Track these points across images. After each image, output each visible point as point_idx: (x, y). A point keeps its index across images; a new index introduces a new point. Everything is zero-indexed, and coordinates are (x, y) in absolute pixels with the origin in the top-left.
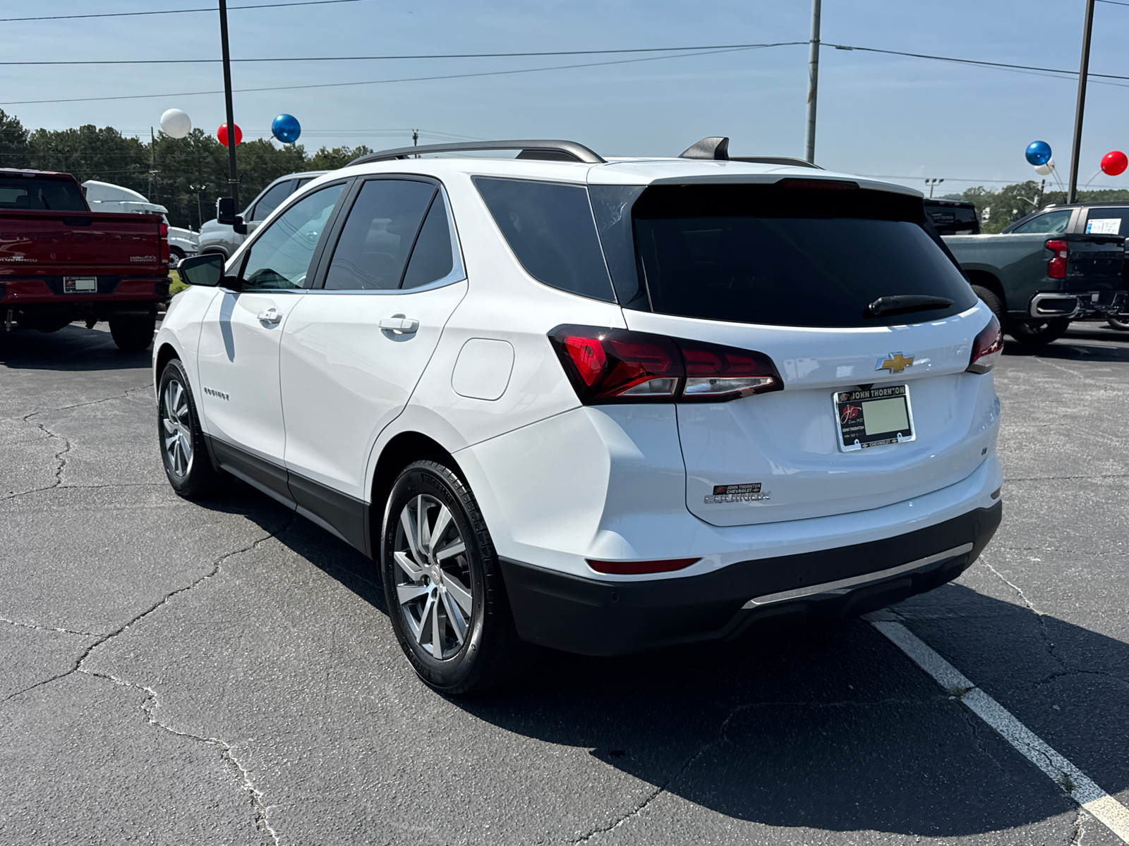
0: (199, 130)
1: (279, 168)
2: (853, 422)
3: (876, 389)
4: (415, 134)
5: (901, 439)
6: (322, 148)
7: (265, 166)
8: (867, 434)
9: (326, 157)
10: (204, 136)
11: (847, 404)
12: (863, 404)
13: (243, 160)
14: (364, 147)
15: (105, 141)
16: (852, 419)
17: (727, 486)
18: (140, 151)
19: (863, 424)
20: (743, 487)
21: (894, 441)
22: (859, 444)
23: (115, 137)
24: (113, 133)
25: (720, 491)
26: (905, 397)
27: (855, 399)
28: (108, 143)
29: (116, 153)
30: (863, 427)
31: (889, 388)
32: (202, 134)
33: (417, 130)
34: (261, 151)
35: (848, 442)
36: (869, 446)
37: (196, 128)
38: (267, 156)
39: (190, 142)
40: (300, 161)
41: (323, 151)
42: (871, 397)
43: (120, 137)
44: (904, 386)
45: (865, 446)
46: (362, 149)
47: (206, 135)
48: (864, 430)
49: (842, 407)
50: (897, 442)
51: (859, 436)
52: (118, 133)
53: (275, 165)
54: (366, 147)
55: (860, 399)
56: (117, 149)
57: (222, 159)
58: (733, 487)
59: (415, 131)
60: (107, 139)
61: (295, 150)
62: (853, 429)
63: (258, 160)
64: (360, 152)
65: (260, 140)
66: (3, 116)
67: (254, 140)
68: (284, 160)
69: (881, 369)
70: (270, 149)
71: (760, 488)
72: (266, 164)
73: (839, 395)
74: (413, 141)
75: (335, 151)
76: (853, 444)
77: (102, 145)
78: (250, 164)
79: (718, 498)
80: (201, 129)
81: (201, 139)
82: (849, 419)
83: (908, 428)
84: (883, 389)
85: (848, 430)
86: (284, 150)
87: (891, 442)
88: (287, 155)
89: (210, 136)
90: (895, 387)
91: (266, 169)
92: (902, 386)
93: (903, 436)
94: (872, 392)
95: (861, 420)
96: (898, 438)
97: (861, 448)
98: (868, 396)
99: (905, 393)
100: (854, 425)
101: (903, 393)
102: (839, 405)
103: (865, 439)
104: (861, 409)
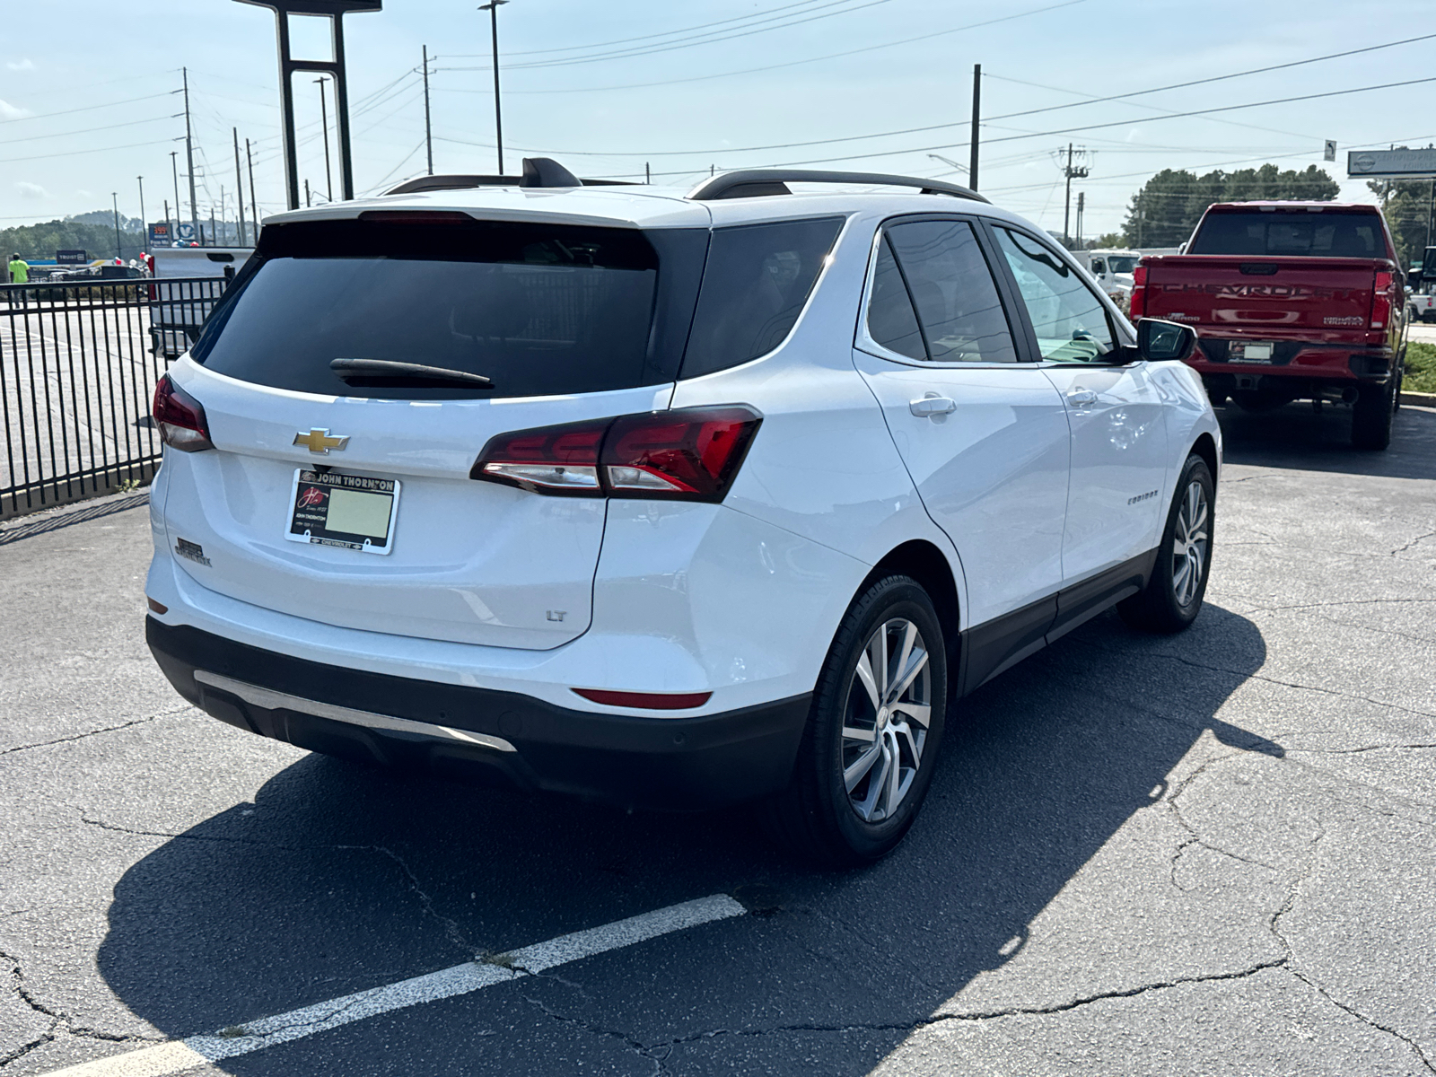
2: (312, 509)
3: (352, 477)
5: (367, 547)
8: (326, 528)
11: (311, 485)
12: (333, 491)
16: (312, 506)
17: (184, 541)
19: (325, 514)
20: (191, 545)
21: (357, 547)
22: (309, 537)
25: (183, 546)
26: (393, 495)
27: (322, 482)
30: (323, 519)
31: (371, 479)
35: (297, 529)
36: (320, 542)
42: (343, 483)
44: (394, 482)
45: (316, 540)
48: (324, 522)
49: (303, 488)
50: (361, 549)
51: (314, 527)
55: (328, 483)
58: (187, 544)
62: (309, 517)
71: (202, 552)
73: (302, 472)
76: (302, 534)
79: (182, 550)
82: (308, 504)
83: (385, 537)
84: (361, 478)
85: (303, 516)
87: (352, 547)
90: (380, 480)
92: (390, 482)
93: (372, 544)
94: (346, 479)
95: (323, 509)
96: (364, 545)
97: (309, 541)
98: (340, 482)
99: (393, 491)
100: (311, 513)
101: (389, 490)
102: (300, 484)
103: (320, 532)
104: (327, 495)
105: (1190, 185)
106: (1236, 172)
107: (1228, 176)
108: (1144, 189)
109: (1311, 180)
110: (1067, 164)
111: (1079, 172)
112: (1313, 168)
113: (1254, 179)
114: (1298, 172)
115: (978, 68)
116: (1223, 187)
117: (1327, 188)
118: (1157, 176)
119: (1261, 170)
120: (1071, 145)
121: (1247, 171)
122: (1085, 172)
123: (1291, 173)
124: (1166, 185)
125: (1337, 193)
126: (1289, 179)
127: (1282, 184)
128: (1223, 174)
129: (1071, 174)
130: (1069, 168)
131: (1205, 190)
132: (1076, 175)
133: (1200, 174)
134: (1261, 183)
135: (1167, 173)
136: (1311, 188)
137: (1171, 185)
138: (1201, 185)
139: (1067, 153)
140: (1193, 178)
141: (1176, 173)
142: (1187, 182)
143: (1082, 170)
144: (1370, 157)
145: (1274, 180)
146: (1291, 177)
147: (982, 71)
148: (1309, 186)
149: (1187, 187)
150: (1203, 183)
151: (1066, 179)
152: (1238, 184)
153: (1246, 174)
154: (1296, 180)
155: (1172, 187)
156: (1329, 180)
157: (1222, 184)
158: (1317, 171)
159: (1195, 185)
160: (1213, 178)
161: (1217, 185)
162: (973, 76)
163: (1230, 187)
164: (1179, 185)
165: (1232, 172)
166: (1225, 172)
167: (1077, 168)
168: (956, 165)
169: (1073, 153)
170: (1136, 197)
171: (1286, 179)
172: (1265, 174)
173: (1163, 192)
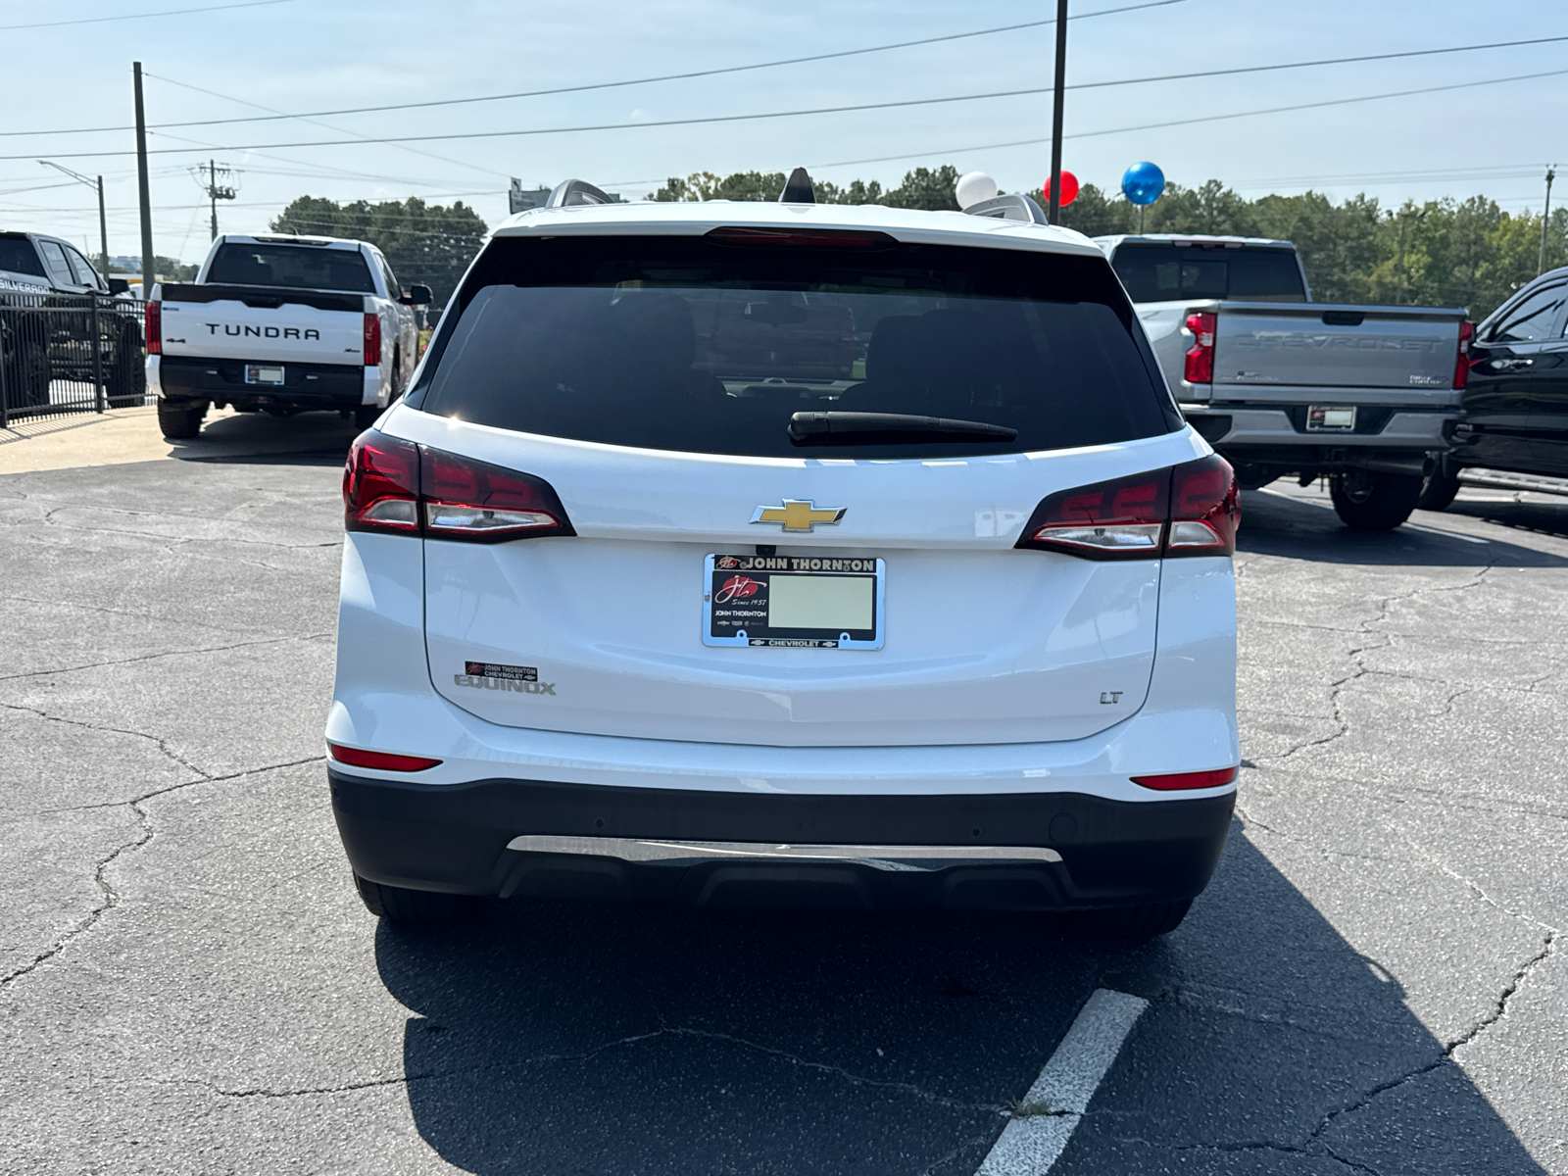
0: (1215, 181)
1: (1333, 236)
2: (742, 603)
3: (804, 559)
4: (1551, 172)
5: (846, 643)
6: (1407, 202)
7: (1310, 234)
8: (770, 626)
9: (1413, 215)
10: (1222, 191)
11: (737, 573)
12: (771, 577)
13: (1278, 224)
14: (1481, 198)
15: (1080, 204)
16: (740, 599)
17: (484, 665)
18: (1128, 217)
19: (766, 608)
20: (507, 670)
21: (829, 644)
22: (745, 639)
23: (1096, 198)
24: (1094, 192)
25: (476, 669)
26: (874, 578)
27: (754, 568)
28: (1085, 207)
29: (1094, 221)
30: (762, 614)
31: (837, 559)
32: (1220, 187)
33: (1555, 166)
34: (1308, 210)
35: (721, 629)
36: (766, 645)
37: (1212, 179)
38: (1316, 218)
39: (1199, 201)
40: (1370, 224)
41: (1408, 206)
42: (789, 568)
43: (1102, 198)
44: (875, 561)
45: (758, 642)
46: (1477, 200)
47: (1224, 190)
48: (766, 619)
49: (721, 578)
50: (837, 646)
51: (750, 626)
52: (1099, 192)
53: (1326, 231)
54: (1485, 197)
55: (765, 568)
56: (1096, 214)
57: (1245, 225)
58: (494, 668)
59: (1551, 168)
60: (1084, 201)
61: (1363, 206)
62: (739, 613)
63: (1300, 224)
64: (1472, 205)
65: (1309, 194)
66: (954, 176)
67: (1299, 194)
68: (1343, 222)
69: (757, 522)
70: (1322, 206)
71: (536, 675)
72: (1311, 229)
73: (717, 558)
74: (1546, 183)
75: (1431, 206)
76: (735, 636)
77: (1076, 211)
78: (1287, 230)
79: (476, 679)
80: (1219, 181)
81: (1218, 195)
82: (733, 598)
83: (870, 628)
84: (821, 559)
85: (727, 613)
86: (1344, 207)
87: (820, 645)
88: (1349, 214)
89: (1231, 191)
90: (853, 560)
91: (1311, 238)
92: (868, 560)
93: (852, 639)
94: (795, 562)
95: (761, 602)
96: (841, 640)
97: (747, 645)
98: (785, 567)
99: (874, 571)
100: (744, 608)
101: (868, 571)
102: (715, 574)
103: (762, 632)
104: (765, 585)
105: (333, 214)
106: (381, 203)
107: (373, 207)
108: (282, 215)
109: (460, 217)
110: (211, 183)
111: (224, 193)
112: (459, 204)
113: (401, 212)
114: (445, 208)
115: (137, 66)
116: (369, 219)
117: (476, 226)
118: (295, 202)
119: (407, 204)
120: (212, 162)
121: (393, 204)
122: (231, 193)
123: (438, 208)
124: (308, 212)
125: (485, 232)
126: (437, 214)
127: (430, 219)
128: (368, 205)
129: (216, 194)
130: (212, 187)
131: (350, 220)
132: (221, 196)
133: (343, 205)
134: (409, 217)
135: (306, 201)
136: (460, 226)
137: (313, 213)
138: (344, 214)
139: (209, 170)
140: (335, 208)
141: (315, 201)
142: (330, 210)
143: (227, 191)
144: (530, 197)
145: (422, 215)
146: (439, 212)
147: (143, 70)
148: (458, 223)
149: (330, 216)
150: (347, 212)
151: (211, 199)
152: (384, 216)
153: (393, 207)
154: (443, 216)
155: (314, 215)
156: (476, 218)
157: (368, 216)
158: (464, 208)
159: (339, 214)
160: (357, 209)
161: (362, 215)
162: (132, 74)
163: (376, 219)
164: (321, 213)
165: (377, 204)
166: (369, 202)
167: (221, 188)
168: (76, 176)
169: (216, 171)
170: (275, 224)
171: (434, 214)
172: (411, 208)
173: (304, 219)
